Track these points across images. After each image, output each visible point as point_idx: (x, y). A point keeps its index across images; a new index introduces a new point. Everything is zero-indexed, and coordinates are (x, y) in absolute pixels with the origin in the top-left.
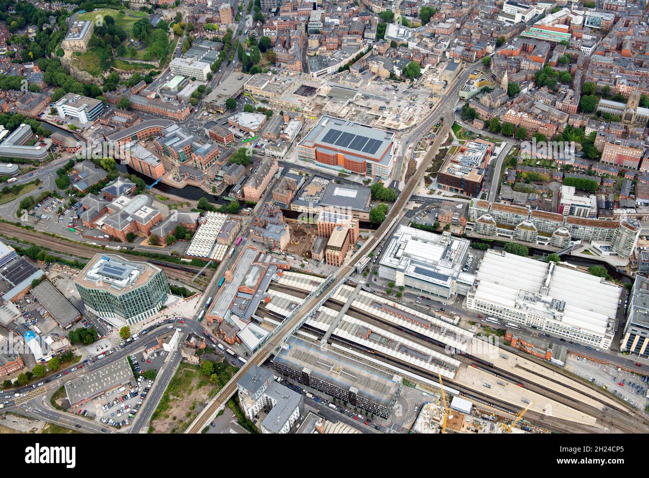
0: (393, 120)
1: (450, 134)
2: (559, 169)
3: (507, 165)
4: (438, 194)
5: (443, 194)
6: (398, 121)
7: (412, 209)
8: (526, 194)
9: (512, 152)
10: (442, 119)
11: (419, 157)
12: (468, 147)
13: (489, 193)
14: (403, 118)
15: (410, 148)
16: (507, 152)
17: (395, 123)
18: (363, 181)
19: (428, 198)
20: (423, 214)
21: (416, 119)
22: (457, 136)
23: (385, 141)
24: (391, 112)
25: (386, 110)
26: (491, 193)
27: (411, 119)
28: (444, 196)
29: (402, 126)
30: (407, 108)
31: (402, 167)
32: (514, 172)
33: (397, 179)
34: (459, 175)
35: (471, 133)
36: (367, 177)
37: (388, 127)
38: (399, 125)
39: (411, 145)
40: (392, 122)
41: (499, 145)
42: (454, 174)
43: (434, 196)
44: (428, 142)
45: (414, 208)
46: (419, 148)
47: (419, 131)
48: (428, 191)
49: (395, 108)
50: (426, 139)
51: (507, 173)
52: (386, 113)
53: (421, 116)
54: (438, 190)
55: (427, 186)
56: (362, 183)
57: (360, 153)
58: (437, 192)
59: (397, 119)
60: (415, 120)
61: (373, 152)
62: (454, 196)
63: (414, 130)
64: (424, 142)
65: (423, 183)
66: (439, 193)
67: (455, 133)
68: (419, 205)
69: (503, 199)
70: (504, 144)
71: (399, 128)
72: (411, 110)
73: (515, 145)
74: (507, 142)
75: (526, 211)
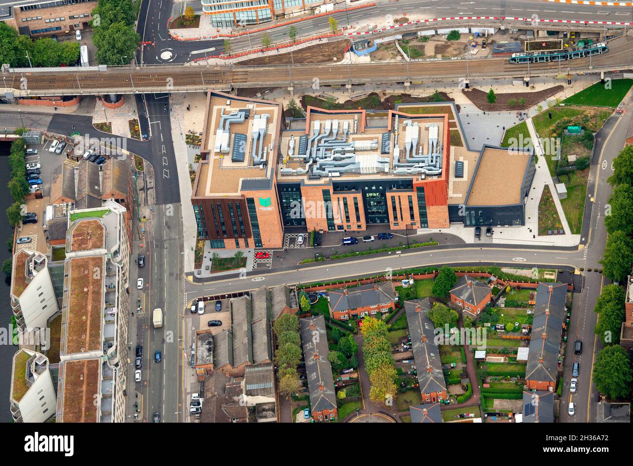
7: (97, 121)
45: (105, 126)
70: (568, 240)
73: (577, 272)
74: (581, 247)
75: (87, 345)
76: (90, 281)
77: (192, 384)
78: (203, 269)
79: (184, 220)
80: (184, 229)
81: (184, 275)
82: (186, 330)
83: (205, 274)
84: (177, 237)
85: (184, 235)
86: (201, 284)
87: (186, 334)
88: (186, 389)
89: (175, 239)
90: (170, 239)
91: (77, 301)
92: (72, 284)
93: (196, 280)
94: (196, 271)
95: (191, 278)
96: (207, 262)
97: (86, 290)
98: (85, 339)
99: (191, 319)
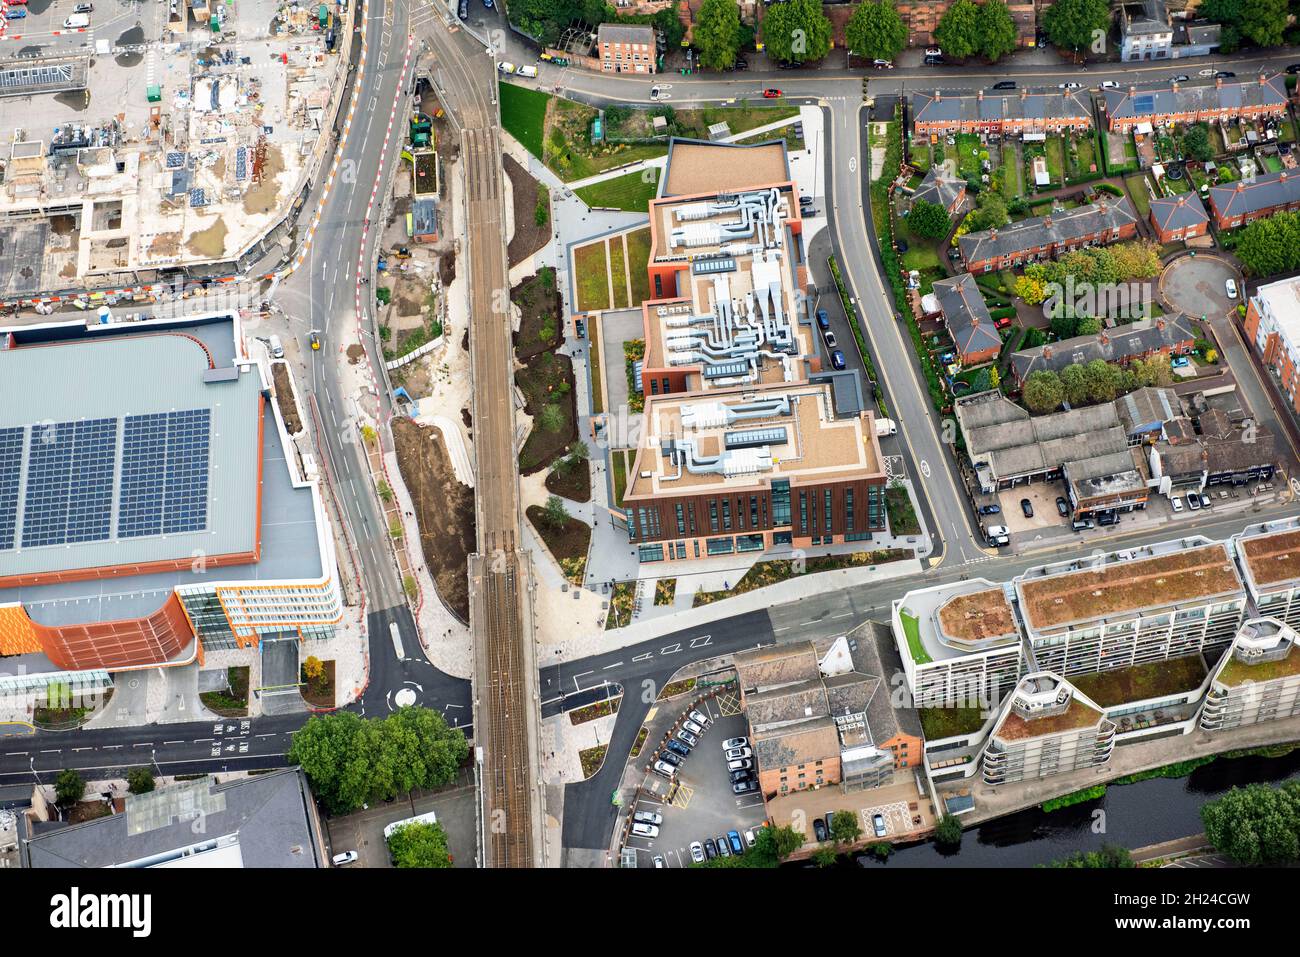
0: (168, 204)
1: (509, 163)
2: (1158, 170)
3: (903, 248)
4: (661, 598)
5: (686, 588)
6: (200, 201)
7: (577, 774)
8: (1107, 411)
9: (878, 155)
10: (423, 87)
11: (425, 390)
12: (682, 246)
13: (914, 476)
14: (218, 169)
15: (355, 353)
16: (854, 164)
17: (188, 222)
18: (207, 699)
19: (625, 653)
20: (656, 786)
21: (287, 144)
22: (554, 166)
23: (216, 402)
24: (131, 157)
25: (94, 160)
26: (924, 469)
27: (262, 161)
28: (698, 601)
29: (243, 230)
30: (203, 91)
31: (377, 503)
32: (964, 285)
33: (392, 600)
34: (745, 471)
35: (616, 114)
36: (219, 661)
37: (164, 261)
38: (220, 228)
39: (350, 331)
40: (172, 224)
41: (794, 139)
42: (719, 475)
43: (651, 624)
44: (422, 264)
45: (589, 759)
46: (400, 323)
47: (346, 223)
48: (594, 604)
49: (137, 118)
50: (404, 253)
51: (930, 304)
52: (101, 177)
53: (303, 114)
54: (648, 577)
55: (575, 575)
56: (201, 714)
57: (115, 550)
58: (648, 591)
59: (182, 190)
60: (289, 155)
61: (190, 515)
62: (755, 578)
63: (312, 222)
64: (399, 273)
65: (544, 566)
66: (665, 593)
67: (536, 151)
68: (599, 732)
69: (1006, 485)
70: (810, 118)
71: (233, 250)
72: (228, 95)
73: (870, 102)
74: (821, 103)
75: (1216, 565)
76: (1078, 591)
77: (1150, 518)
78: (914, 547)
79: (805, 595)
80: (829, 589)
81: (928, 572)
82: (1043, 547)
83: (924, 541)
84: (847, 597)
85: (840, 587)
86: (945, 544)
87: (1050, 545)
88: (1161, 524)
89: (851, 599)
90: (852, 606)
91: (1126, 601)
92: (1091, 615)
93: (937, 550)
94: (918, 556)
95: (934, 561)
96: (901, 542)
97: (1099, 593)
98: (1204, 570)
99: (1021, 545)
